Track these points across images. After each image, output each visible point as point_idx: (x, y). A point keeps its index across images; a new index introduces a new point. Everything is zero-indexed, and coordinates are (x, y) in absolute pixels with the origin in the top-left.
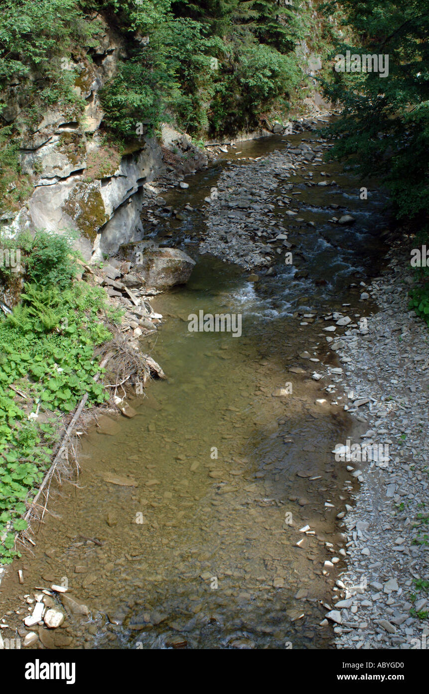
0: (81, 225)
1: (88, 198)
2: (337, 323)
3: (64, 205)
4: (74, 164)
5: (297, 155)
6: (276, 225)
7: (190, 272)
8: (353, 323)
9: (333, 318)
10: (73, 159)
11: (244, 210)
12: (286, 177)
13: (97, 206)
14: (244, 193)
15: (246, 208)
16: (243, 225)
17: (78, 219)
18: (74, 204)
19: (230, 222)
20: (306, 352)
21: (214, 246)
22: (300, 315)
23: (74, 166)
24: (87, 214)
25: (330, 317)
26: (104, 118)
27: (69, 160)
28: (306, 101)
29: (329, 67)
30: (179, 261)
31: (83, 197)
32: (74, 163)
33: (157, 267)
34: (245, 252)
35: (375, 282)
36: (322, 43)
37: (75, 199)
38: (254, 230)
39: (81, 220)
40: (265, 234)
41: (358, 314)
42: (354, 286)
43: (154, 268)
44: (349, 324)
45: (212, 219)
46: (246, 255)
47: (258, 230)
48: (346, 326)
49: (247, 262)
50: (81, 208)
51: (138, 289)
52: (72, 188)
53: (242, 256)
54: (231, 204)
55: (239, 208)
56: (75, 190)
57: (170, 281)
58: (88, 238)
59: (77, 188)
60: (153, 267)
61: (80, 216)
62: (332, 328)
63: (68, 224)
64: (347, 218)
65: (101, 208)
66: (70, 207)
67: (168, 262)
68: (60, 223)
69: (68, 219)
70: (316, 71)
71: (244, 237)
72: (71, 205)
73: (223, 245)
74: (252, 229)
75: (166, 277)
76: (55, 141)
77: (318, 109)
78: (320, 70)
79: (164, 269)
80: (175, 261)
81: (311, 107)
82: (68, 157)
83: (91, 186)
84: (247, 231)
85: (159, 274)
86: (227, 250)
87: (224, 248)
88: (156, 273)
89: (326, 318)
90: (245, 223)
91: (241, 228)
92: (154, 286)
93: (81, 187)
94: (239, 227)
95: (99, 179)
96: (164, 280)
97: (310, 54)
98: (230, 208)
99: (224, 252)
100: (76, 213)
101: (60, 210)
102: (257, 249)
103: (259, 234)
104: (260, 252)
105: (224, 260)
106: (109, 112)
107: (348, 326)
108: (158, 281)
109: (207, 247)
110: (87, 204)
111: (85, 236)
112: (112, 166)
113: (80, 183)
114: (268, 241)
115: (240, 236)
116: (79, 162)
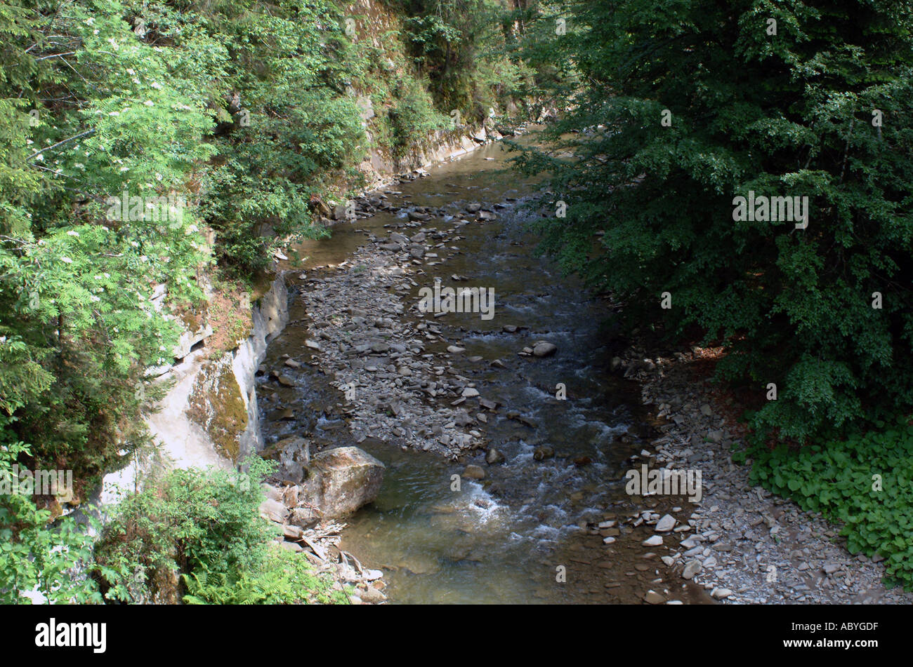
0: (216, 437)
1: (218, 387)
2: (658, 528)
3: (189, 408)
4: (194, 331)
5: (395, 251)
6: (447, 374)
7: (380, 481)
8: (680, 524)
9: (645, 521)
10: (190, 321)
11: (383, 354)
12: (405, 289)
13: (233, 399)
14: (364, 326)
15: (385, 352)
16: (400, 382)
17: (211, 428)
18: (202, 401)
19: (375, 379)
20: (651, 592)
21: (375, 426)
22: (590, 525)
23: (194, 335)
24: (222, 415)
25: (640, 521)
26: (217, 240)
27: (185, 325)
28: (365, 166)
29: (384, 113)
30: (366, 467)
31: (213, 387)
32: (194, 329)
33: (334, 485)
34: (435, 428)
35: (661, 447)
36: (370, 80)
37: (202, 393)
38: (423, 387)
39: (216, 429)
40: (441, 391)
41: (677, 507)
42: (635, 459)
43: (331, 487)
44: (675, 527)
45: (341, 377)
46: (439, 433)
47: (427, 386)
48: (672, 531)
49: (445, 445)
50: (214, 407)
51: (313, 528)
52: (196, 374)
53: (432, 436)
54: (359, 348)
55: (374, 352)
56: (201, 377)
57: (353, 504)
58: (228, 458)
59: (204, 372)
60: (329, 486)
61: (214, 422)
62: (656, 540)
63: (198, 439)
64: (543, 346)
65: (239, 399)
66: (198, 409)
67: (350, 473)
68: (188, 441)
69: (197, 432)
70: (368, 121)
71: (413, 402)
72: (199, 405)
73: (391, 421)
74: (419, 386)
75: (348, 498)
76: (161, 295)
77: (380, 177)
78: (372, 118)
79: (345, 486)
80: (359, 468)
81: (371, 174)
82: (184, 320)
83: (219, 365)
84: (410, 390)
85: (337, 495)
86: (400, 429)
87: (395, 427)
88: (334, 494)
89: (636, 524)
90: (400, 378)
91: (396, 386)
92: (332, 518)
93: (209, 370)
94: (393, 385)
95: (229, 351)
96: (345, 504)
97: (357, 96)
98: (361, 354)
99: (398, 433)
100: (208, 417)
101: (185, 417)
102: (449, 420)
103: (434, 393)
104: (456, 425)
105: (405, 447)
106: (224, 231)
107: (676, 530)
108: (337, 508)
109: (363, 430)
110: (219, 397)
111: (225, 455)
112: (244, 324)
113: (206, 362)
114: (454, 403)
115: (406, 401)
116: (201, 326)
